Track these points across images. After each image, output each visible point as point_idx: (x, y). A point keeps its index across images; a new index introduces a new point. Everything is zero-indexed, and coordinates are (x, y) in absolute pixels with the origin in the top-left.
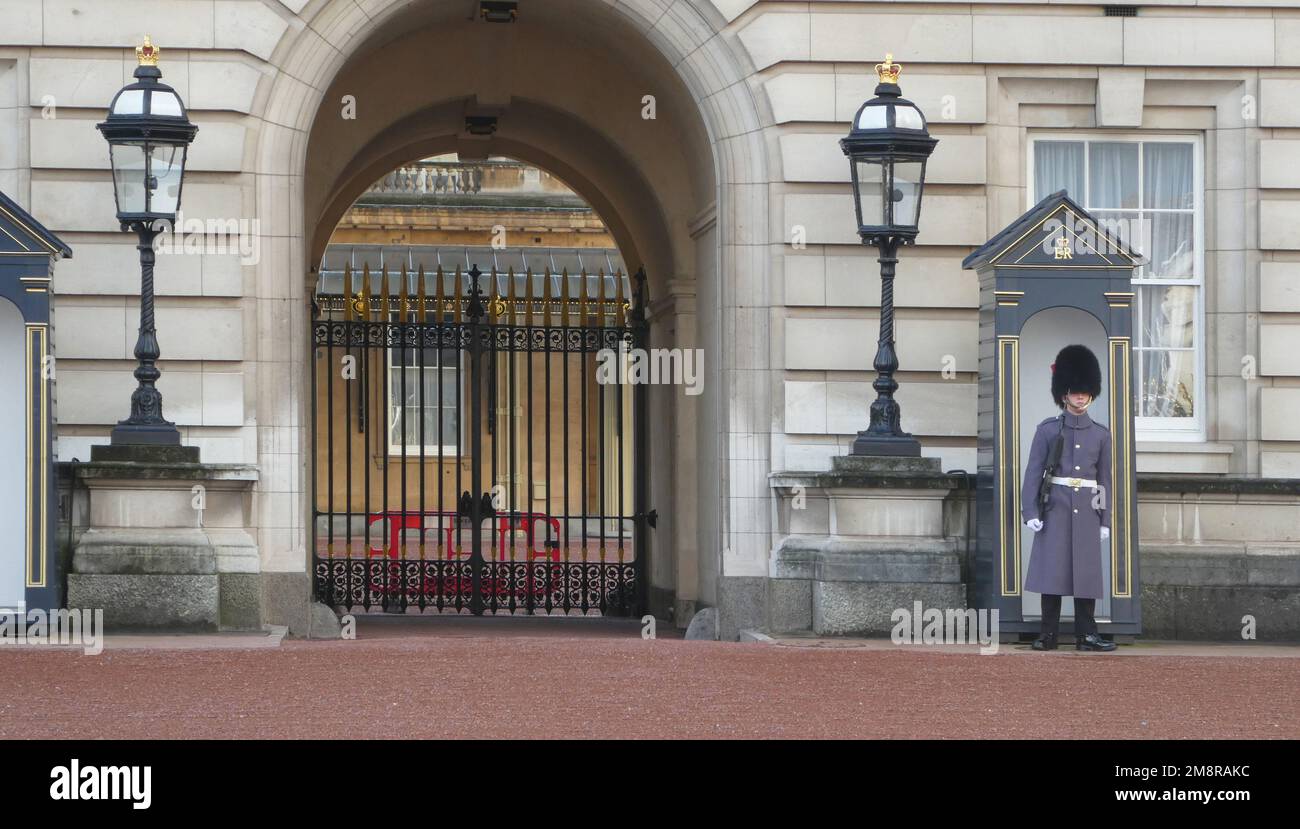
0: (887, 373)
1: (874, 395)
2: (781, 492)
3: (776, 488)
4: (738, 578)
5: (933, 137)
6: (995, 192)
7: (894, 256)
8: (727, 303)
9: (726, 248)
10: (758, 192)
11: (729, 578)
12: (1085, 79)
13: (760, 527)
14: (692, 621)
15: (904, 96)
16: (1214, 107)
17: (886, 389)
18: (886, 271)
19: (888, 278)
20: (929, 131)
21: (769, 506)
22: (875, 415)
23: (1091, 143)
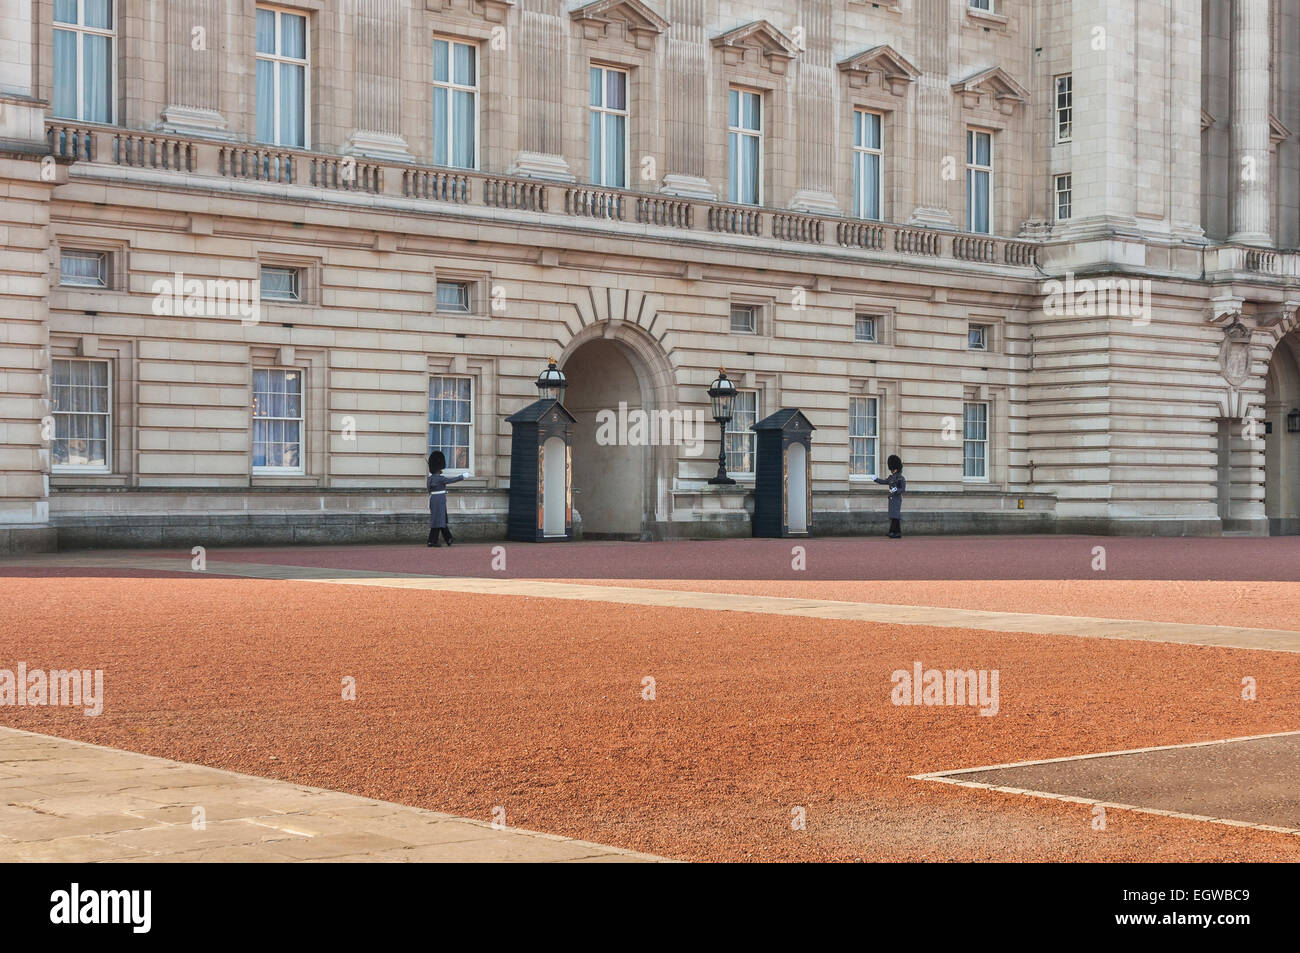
0: (722, 460)
1: (718, 467)
3: (675, 495)
4: (661, 522)
11: (658, 522)
13: (668, 506)
17: (722, 466)
18: (722, 430)
21: (671, 500)
22: (718, 473)
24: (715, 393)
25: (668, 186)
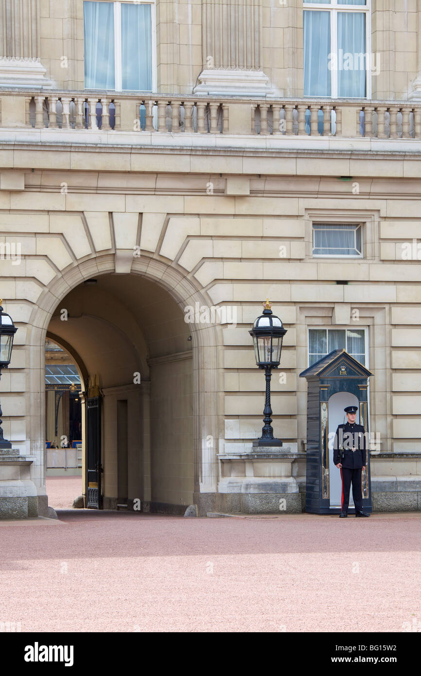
0: (268, 415)
1: (264, 424)
2: (223, 461)
3: (221, 460)
4: (206, 493)
5: (285, 329)
6: (298, 349)
7: (270, 373)
8: (201, 391)
9: (200, 370)
10: (213, 349)
11: (203, 493)
12: (330, 307)
13: (214, 474)
14: (187, 509)
15: (274, 314)
16: (373, 317)
17: (268, 422)
18: (268, 378)
19: (268, 381)
20: (284, 327)
21: (217, 466)
22: (264, 431)
23: (329, 330)
24: (258, 332)
25: (203, 84)
